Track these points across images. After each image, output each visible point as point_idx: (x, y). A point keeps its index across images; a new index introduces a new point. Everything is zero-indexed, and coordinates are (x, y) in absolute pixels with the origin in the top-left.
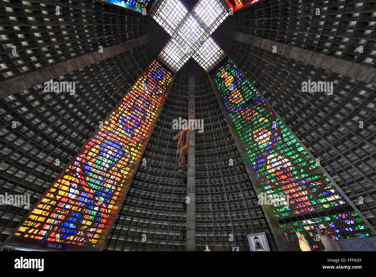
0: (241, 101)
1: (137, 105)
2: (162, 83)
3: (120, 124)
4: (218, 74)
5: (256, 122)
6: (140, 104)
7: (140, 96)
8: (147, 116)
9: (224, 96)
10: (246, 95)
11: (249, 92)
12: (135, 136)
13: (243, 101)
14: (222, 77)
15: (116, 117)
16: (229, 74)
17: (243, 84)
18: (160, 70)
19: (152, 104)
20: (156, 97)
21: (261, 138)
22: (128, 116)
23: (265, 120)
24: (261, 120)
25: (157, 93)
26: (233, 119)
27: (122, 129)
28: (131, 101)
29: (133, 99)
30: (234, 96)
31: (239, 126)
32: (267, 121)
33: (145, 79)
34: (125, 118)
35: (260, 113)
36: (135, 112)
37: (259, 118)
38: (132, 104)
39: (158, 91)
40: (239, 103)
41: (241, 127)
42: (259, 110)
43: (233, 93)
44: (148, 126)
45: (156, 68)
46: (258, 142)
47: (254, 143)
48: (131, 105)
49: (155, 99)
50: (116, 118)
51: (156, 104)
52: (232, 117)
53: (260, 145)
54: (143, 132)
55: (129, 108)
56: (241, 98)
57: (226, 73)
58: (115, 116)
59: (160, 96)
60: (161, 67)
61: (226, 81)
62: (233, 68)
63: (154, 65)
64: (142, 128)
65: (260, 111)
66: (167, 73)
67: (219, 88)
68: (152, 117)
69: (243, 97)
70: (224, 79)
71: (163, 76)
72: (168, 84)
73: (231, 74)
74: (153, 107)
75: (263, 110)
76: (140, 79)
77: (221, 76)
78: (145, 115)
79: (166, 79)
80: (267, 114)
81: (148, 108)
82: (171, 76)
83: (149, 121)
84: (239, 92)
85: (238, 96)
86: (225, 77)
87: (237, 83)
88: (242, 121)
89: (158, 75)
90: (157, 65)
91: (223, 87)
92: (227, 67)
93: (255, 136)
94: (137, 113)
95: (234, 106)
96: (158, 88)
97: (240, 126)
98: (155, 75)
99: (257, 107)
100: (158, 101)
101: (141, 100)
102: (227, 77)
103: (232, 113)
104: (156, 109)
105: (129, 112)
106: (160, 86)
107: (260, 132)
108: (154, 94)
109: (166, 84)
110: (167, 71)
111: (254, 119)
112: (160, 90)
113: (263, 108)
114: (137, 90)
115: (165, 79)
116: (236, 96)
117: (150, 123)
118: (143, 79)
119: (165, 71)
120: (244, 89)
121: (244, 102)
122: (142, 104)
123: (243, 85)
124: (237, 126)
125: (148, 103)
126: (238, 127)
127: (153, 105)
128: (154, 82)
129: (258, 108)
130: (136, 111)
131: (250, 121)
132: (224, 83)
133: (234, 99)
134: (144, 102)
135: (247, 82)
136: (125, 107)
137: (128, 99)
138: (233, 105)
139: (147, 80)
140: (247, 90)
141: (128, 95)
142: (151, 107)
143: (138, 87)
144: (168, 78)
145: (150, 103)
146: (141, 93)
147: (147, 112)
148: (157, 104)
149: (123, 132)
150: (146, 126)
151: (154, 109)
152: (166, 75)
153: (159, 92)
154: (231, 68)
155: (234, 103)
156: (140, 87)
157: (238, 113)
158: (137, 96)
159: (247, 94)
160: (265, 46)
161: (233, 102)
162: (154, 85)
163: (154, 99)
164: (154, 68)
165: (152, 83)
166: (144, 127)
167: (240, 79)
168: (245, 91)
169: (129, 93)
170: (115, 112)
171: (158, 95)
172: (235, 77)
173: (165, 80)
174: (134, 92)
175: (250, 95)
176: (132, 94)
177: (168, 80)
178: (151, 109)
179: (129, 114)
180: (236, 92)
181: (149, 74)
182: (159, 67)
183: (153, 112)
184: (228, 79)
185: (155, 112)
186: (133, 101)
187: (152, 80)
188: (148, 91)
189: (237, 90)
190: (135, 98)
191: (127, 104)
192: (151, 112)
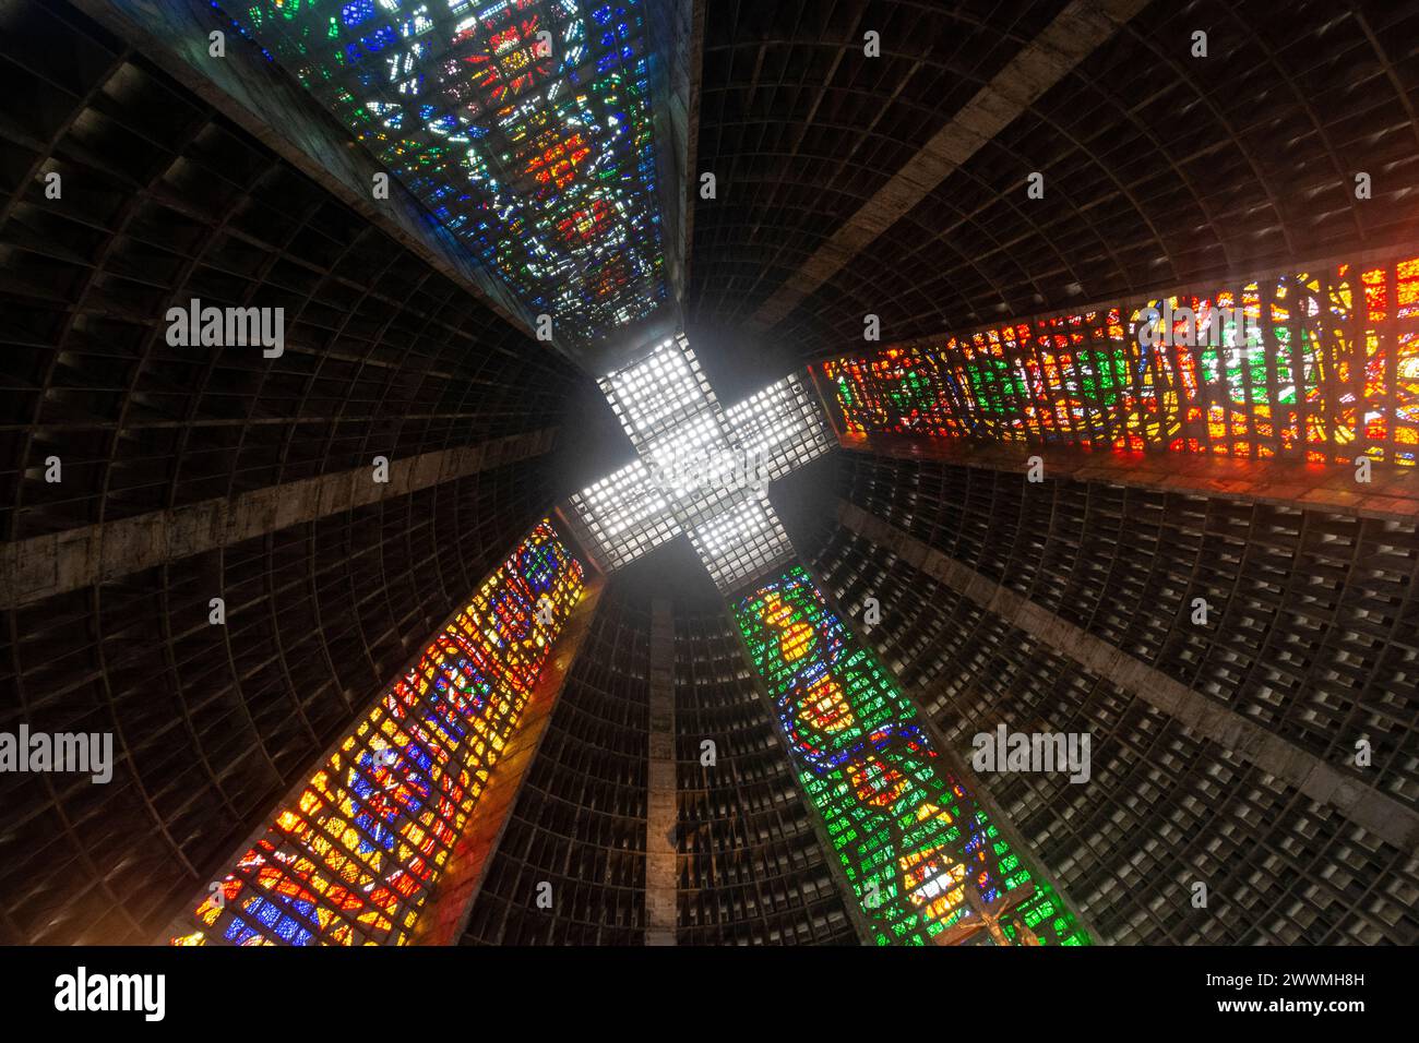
0: (847, 729)
1: (444, 697)
3: (350, 792)
4: (754, 607)
5: (907, 820)
6: (456, 688)
7: (462, 653)
8: (472, 751)
9: (779, 696)
10: (862, 705)
11: (875, 697)
12: (399, 865)
13: (854, 726)
14: (770, 620)
15: (344, 752)
16: (798, 616)
17: (850, 663)
18: (550, 551)
19: (500, 694)
20: (521, 664)
21: (931, 889)
22: (396, 749)
23: (939, 813)
24: (924, 813)
25: (527, 643)
26: (819, 795)
27: (351, 823)
28: (423, 675)
29: (432, 663)
30: (819, 700)
31: (844, 832)
32: (944, 818)
33: (495, 583)
34: (380, 758)
35: (918, 785)
36: (427, 729)
37: (918, 805)
38: (423, 687)
39: (529, 636)
40: (838, 734)
41: (852, 835)
42: (914, 771)
43: (815, 691)
44: (467, 805)
45: (538, 541)
46: (923, 906)
47: (908, 914)
48: (417, 694)
49: (515, 674)
50: (339, 758)
51: (516, 694)
52: (813, 787)
53: (933, 922)
54: (439, 844)
55: (405, 707)
56: (845, 715)
57: (786, 611)
59: (533, 661)
60: (556, 539)
61: (786, 641)
62: (811, 601)
63: (536, 530)
64: (438, 816)
65: (919, 775)
66: (570, 564)
67: (759, 661)
68: (491, 758)
69: (853, 710)
70: (778, 629)
71: (555, 574)
72: (567, 613)
73: (805, 619)
74: (504, 708)
75: (929, 773)
77: (766, 615)
78: (465, 746)
79: (566, 589)
80: (943, 791)
81: (480, 714)
82: (583, 581)
83: (474, 779)
84: (837, 690)
85: (835, 707)
86: (783, 624)
87: (827, 656)
88: (854, 808)
89: (541, 568)
90: (546, 531)
91: (775, 659)
92: (790, 592)
93: (909, 882)
94: (432, 734)
95: (820, 744)
96: (533, 625)
97: (848, 829)
98: (530, 569)
99: (905, 760)
100: (524, 682)
101: (462, 671)
102: (790, 627)
103: (812, 768)
104: (513, 720)
105: (402, 727)
106: (540, 614)
107: (924, 862)
108: (515, 647)
109: (561, 608)
110: (571, 559)
111: (899, 808)
112: (539, 632)
113: (926, 766)
114: (457, 626)
115: (561, 588)
116: (827, 703)
117: (476, 791)
119: (565, 555)
120: (854, 681)
121: (856, 732)
122: (460, 693)
123: (853, 669)
124: (834, 828)
125: (485, 688)
126: (838, 834)
127: (504, 698)
128: (525, 596)
129: (911, 765)
131: (884, 811)
132: (779, 645)
133: (818, 715)
134: (471, 682)
135: (864, 661)
136: (393, 703)
138: (817, 738)
139: (501, 584)
140: (864, 689)
142: (496, 710)
144: (571, 586)
145: (494, 689)
146: (468, 637)
147: (475, 732)
149: (351, 839)
150: (457, 809)
151: (505, 720)
152: (566, 571)
153: (534, 641)
154: (802, 596)
155: (821, 732)
156: (471, 612)
157: (838, 775)
158: (452, 650)
159: (866, 702)
160: (937, 571)
161: (815, 723)
162: (521, 608)
163: (512, 670)
164: (533, 540)
165: (515, 601)
166: (447, 810)
167: (838, 644)
168: (860, 691)
171: (528, 652)
172: (819, 634)
173: (562, 595)
175: (879, 710)
177: (570, 593)
178: (492, 716)
179: (401, 740)
180: (827, 690)
181: (512, 561)
182: (551, 539)
183: (500, 733)
184: (794, 635)
185: (506, 735)
186: (430, 673)
187: (518, 586)
188: (497, 631)
189: (828, 682)
190: (440, 661)
191: (402, 689)
192: (488, 733)
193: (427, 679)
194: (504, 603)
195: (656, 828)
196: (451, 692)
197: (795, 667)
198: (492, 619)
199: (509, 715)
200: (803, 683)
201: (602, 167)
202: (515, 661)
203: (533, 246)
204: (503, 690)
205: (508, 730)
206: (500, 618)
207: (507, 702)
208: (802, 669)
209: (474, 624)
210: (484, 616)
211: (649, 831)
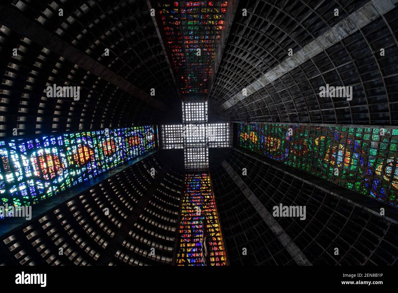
0: (281, 143)
1: (196, 229)
2: (204, 188)
4: (241, 141)
5: (315, 149)
6: (197, 225)
7: (192, 217)
8: (211, 232)
9: (263, 153)
10: (278, 135)
11: (278, 130)
14: (246, 139)
15: (183, 258)
16: (248, 132)
17: (266, 129)
18: (195, 179)
19: (207, 216)
20: (208, 206)
21: (340, 159)
22: (194, 247)
23: (320, 138)
24: (317, 143)
25: (206, 200)
26: (292, 164)
28: (188, 229)
29: (188, 225)
30: (270, 144)
31: (306, 167)
32: (323, 138)
33: (187, 198)
34: (192, 252)
35: (308, 138)
36: (197, 238)
37: (314, 142)
38: (190, 231)
39: (205, 199)
40: (281, 147)
41: (308, 166)
43: (267, 143)
44: (220, 244)
45: (191, 180)
46: (343, 165)
48: (189, 234)
49: (208, 209)
50: (183, 260)
52: (289, 164)
53: (350, 166)
54: (220, 257)
55: (189, 238)
56: (277, 141)
57: (246, 134)
58: (181, 257)
59: (210, 202)
60: (194, 175)
61: (252, 140)
62: (247, 126)
63: (188, 179)
64: (214, 251)
65: (306, 135)
66: (202, 176)
67: (253, 150)
68: (217, 230)
69: (278, 138)
70: (248, 139)
71: (200, 181)
72: (209, 185)
73: (250, 131)
74: (211, 218)
76: (184, 201)
77: (244, 140)
82: (208, 176)
83: (216, 237)
84: (270, 138)
85: (274, 142)
86: (248, 137)
87: (261, 133)
88: (302, 159)
89: (196, 184)
90: (191, 177)
91: (254, 146)
92: (242, 129)
93: (333, 163)
94: (199, 238)
95: (280, 153)
96: (204, 196)
97: (306, 165)
98: (193, 187)
100: (211, 208)
101: (195, 220)
103: (284, 160)
104: (215, 218)
105: (191, 242)
106: (204, 192)
107: (330, 154)
108: (203, 204)
109: (207, 186)
110: (201, 175)
111: (310, 148)
112: (206, 196)
113: (305, 131)
114: (186, 213)
116: (272, 143)
117: (219, 239)
118: (186, 198)
119: (199, 176)
120: (271, 132)
121: (283, 142)
123: (268, 130)
124: (303, 168)
127: (209, 216)
128: (197, 193)
129: (301, 135)
130: (198, 236)
131: (308, 152)
132: (252, 142)
133: (273, 147)
134: (199, 220)
136: (186, 240)
137: (183, 229)
138: (278, 152)
139: (189, 197)
140: (274, 131)
141: (182, 225)
142: (209, 220)
143: (186, 209)
144: (206, 180)
146: (191, 213)
148: (212, 212)
150: (218, 246)
151: (214, 220)
152: (202, 178)
153: (207, 198)
154: (245, 127)
155: (277, 150)
156: (187, 208)
157: (290, 156)
158: (190, 219)
159: (278, 133)
161: (274, 150)
162: (198, 196)
163: (206, 209)
164: (190, 181)
165: (196, 196)
166: (216, 249)
167: (260, 128)
169: (181, 222)
170: (179, 253)
171: (207, 202)
172: (255, 131)
173: (205, 183)
174: (185, 217)
176: (185, 221)
177: (207, 181)
178: (210, 222)
179: (193, 245)
180: (269, 140)
181: (188, 190)
182: (193, 177)
183: (215, 223)
184: (252, 137)
185: (216, 222)
186: (189, 227)
187: (193, 193)
188: (197, 206)
189: (267, 139)
190: (189, 223)
191: (185, 236)
192: (212, 226)
193: (189, 229)
194: (194, 199)
195: (261, 212)
196: (196, 226)
197: (259, 143)
198: (194, 204)
199: (213, 217)
200: (263, 144)
201: (93, 144)
202: (206, 207)
203: (109, 161)
204: (208, 214)
205: (216, 220)
206: (195, 202)
207: (211, 216)
208: (260, 142)
209: (190, 209)
210: (191, 206)
211: (260, 214)
